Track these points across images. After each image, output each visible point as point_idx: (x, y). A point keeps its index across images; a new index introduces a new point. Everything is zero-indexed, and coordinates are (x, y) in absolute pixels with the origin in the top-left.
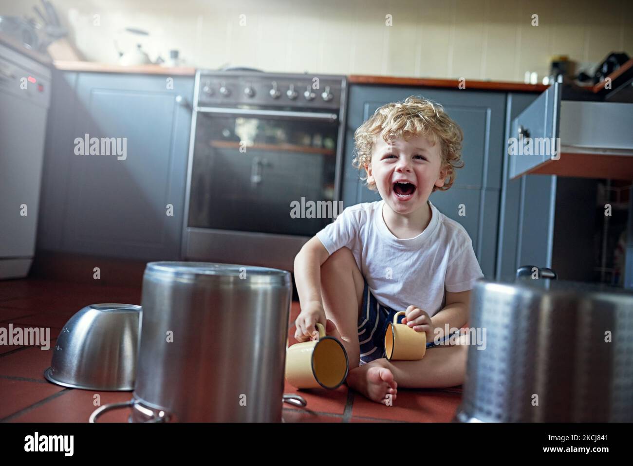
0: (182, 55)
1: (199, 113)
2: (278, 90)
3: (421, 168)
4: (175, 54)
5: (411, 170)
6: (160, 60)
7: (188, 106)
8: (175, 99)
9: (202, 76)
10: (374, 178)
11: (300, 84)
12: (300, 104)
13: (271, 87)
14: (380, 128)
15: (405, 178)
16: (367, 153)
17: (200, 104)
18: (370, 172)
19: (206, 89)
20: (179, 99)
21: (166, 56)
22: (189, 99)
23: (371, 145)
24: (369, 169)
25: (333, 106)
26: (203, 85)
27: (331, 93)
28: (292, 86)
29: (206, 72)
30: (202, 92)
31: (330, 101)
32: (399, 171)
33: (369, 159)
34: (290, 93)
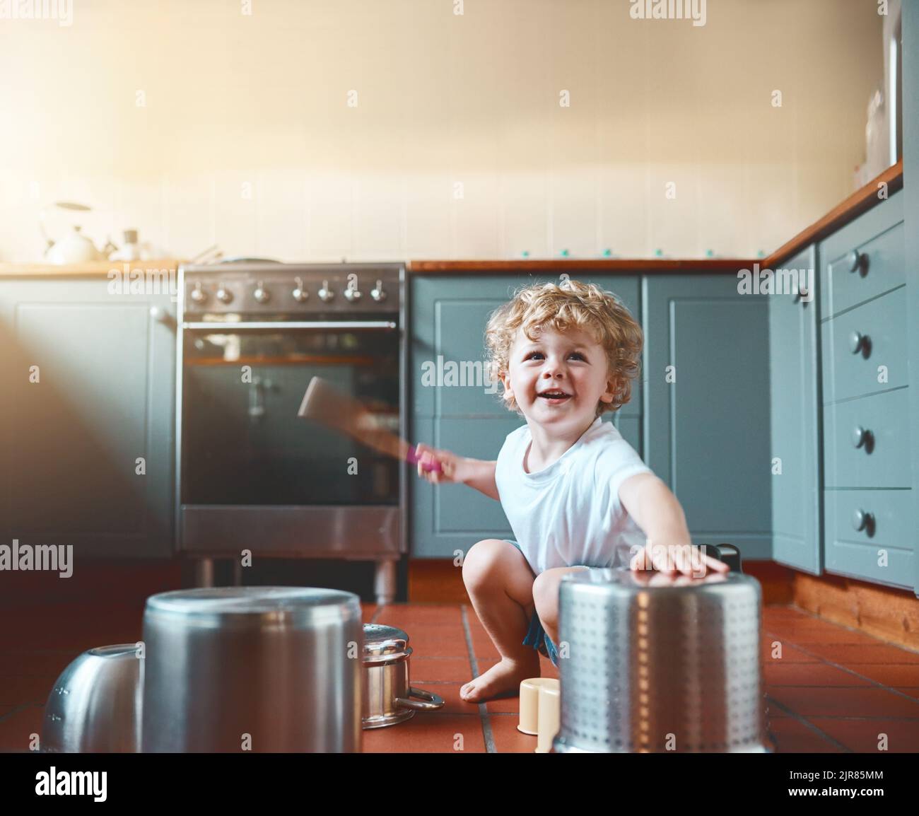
0: (142, 238)
1: (186, 331)
2: (305, 289)
3: (578, 372)
4: (132, 237)
5: (565, 375)
6: (111, 247)
7: (169, 322)
8: (149, 311)
9: (187, 274)
10: (513, 392)
11: (337, 279)
12: (339, 308)
13: (295, 286)
14: (520, 320)
15: (556, 386)
16: (503, 356)
17: (188, 317)
18: (508, 383)
19: (196, 294)
20: (155, 311)
21: (119, 239)
22: (171, 311)
23: (508, 343)
24: (507, 378)
25: (389, 309)
26: (190, 288)
27: (383, 290)
28: (325, 284)
29: (192, 268)
30: (189, 299)
31: (383, 301)
32: (548, 376)
33: (505, 364)
34: (323, 293)
